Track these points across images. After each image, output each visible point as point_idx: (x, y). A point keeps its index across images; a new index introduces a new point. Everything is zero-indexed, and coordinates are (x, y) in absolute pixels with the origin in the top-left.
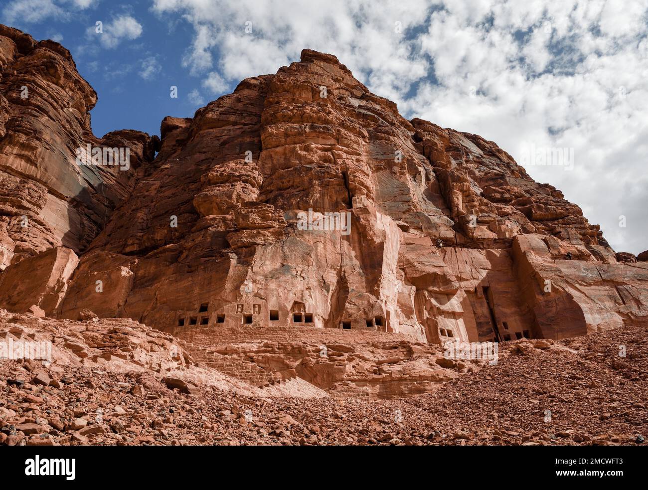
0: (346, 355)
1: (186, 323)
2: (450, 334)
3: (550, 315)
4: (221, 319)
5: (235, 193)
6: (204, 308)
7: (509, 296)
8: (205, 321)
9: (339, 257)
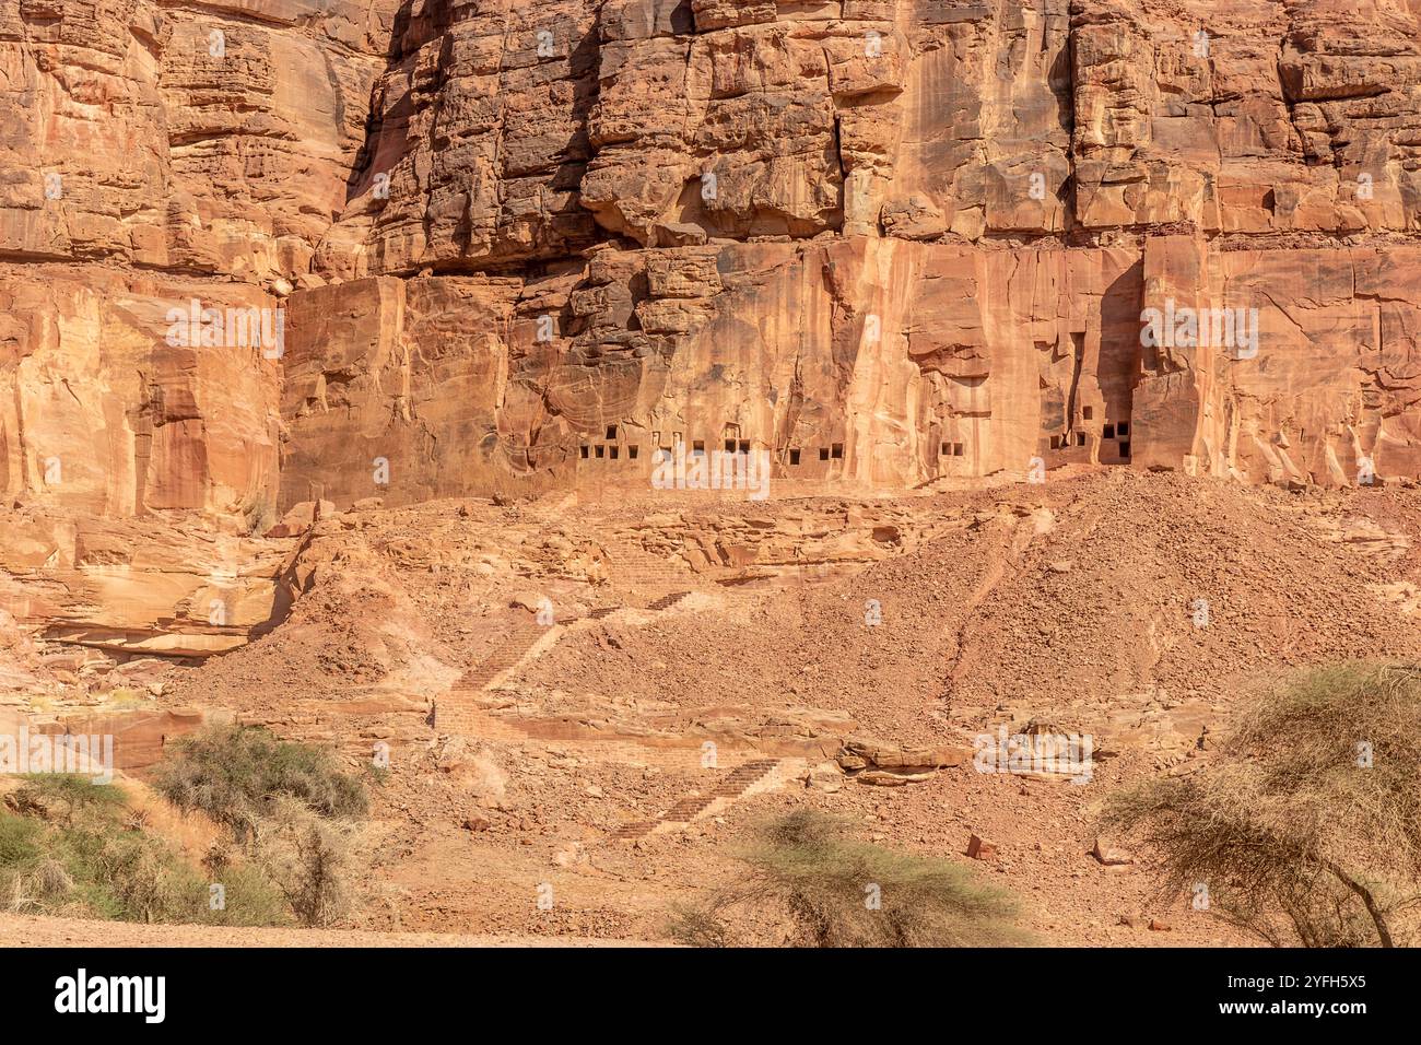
0: (763, 531)
1: (592, 454)
2: (958, 451)
3: (1153, 407)
4: (633, 452)
5: (647, 187)
6: (612, 433)
7: (1117, 351)
8: (614, 453)
9: (796, 339)
